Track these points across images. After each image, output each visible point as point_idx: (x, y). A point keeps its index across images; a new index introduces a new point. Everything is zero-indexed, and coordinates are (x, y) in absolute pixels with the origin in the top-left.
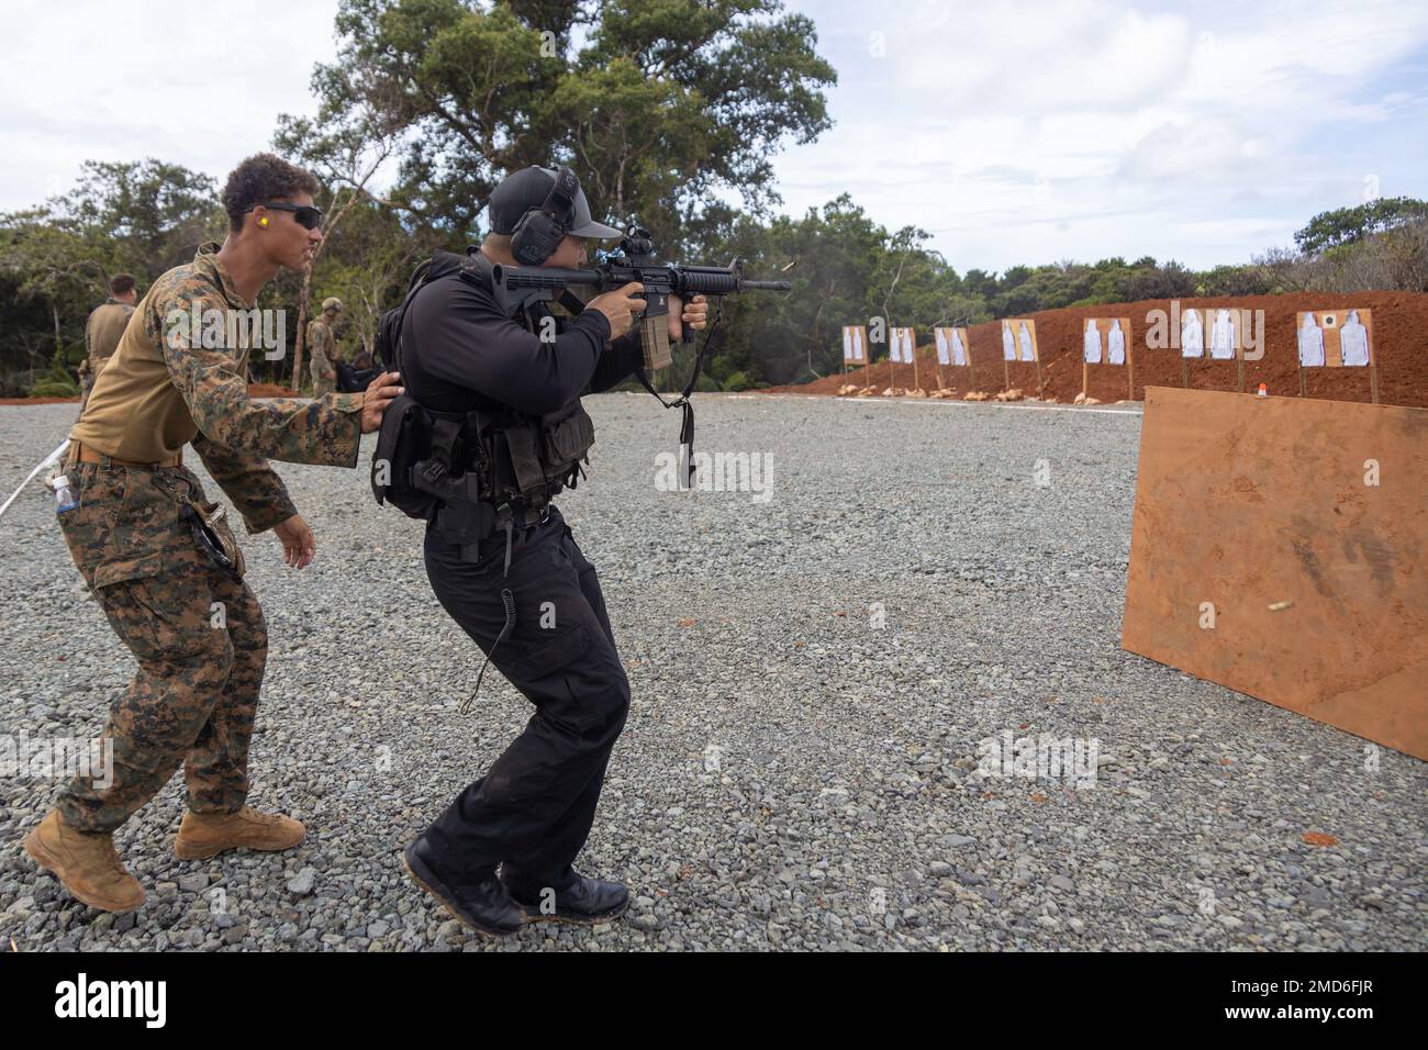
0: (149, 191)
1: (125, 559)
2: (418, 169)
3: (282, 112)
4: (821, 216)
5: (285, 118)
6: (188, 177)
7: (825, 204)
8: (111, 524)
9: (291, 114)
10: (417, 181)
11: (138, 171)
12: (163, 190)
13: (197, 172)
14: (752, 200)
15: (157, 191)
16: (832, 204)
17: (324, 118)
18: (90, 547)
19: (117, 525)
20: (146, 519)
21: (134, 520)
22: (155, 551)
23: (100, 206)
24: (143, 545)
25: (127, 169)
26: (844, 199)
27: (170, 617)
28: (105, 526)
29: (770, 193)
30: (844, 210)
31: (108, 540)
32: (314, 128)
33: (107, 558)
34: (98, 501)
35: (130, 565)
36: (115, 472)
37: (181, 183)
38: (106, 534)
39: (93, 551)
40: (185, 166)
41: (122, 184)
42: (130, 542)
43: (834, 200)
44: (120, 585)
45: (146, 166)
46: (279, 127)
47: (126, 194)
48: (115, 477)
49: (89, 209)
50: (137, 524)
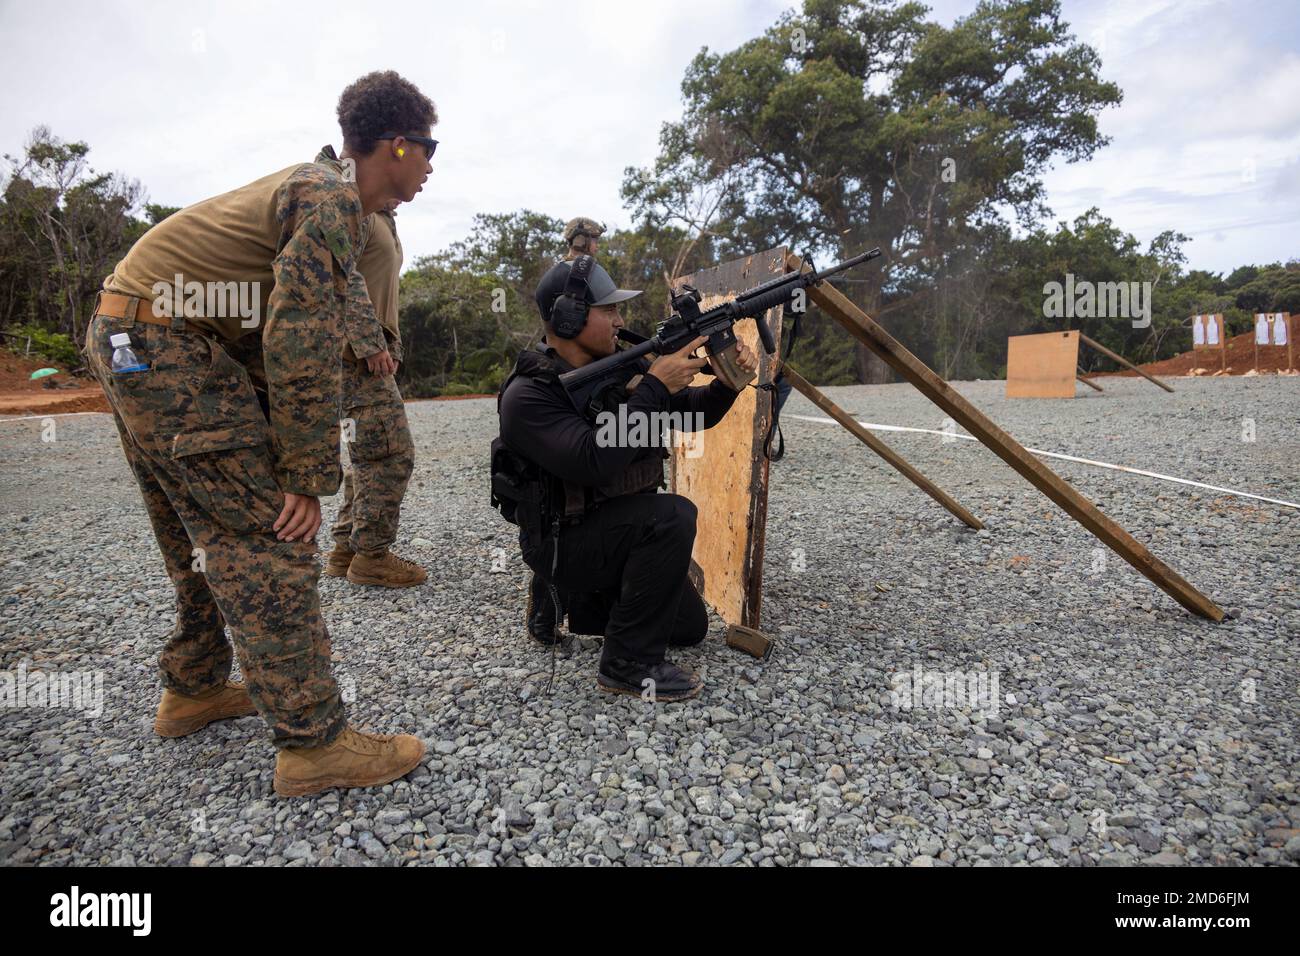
0: (521, 235)
1: (214, 428)
2: (733, 204)
3: (629, 166)
4: (1071, 228)
5: (631, 170)
6: (549, 223)
7: (1075, 218)
8: (194, 392)
9: (636, 167)
10: (735, 216)
11: (513, 221)
12: (531, 234)
13: (556, 219)
14: (1025, 216)
15: (527, 235)
16: (1081, 218)
17: (661, 167)
18: (166, 414)
19: (202, 392)
20: (232, 388)
21: (221, 388)
22: (250, 421)
23: (485, 249)
24: (234, 415)
25: (507, 219)
26: (1093, 212)
27: (267, 493)
28: (186, 392)
29: (1041, 208)
30: (1093, 222)
31: (191, 407)
32: (653, 177)
33: (190, 426)
34: (175, 366)
35: (223, 434)
36: (189, 336)
37: (545, 229)
38: (188, 401)
39: (172, 419)
40: (548, 215)
41: (503, 231)
42: (219, 411)
43: (1083, 214)
44: (205, 456)
45: (520, 215)
46: (626, 178)
47: (504, 238)
48: (191, 341)
49: (477, 252)
50: (224, 393)
